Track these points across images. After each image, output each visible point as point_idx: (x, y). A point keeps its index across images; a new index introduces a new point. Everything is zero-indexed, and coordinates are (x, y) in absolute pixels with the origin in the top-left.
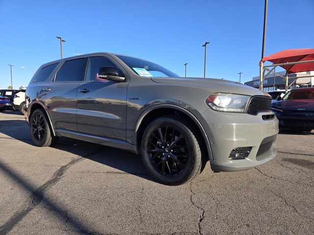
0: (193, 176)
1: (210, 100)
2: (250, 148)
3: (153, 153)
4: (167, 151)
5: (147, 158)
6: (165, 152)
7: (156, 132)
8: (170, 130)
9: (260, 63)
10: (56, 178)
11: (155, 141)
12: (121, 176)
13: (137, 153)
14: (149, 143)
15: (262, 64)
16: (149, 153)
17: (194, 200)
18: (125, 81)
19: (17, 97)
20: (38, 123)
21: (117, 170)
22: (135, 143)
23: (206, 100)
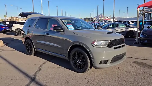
0: (87, 70)
1: (93, 43)
2: (108, 60)
3: (74, 61)
4: (79, 61)
5: (72, 63)
6: (78, 61)
7: (75, 53)
8: (80, 53)
9: (138, 8)
10: (39, 69)
11: (74, 57)
12: (62, 69)
13: (68, 60)
14: (72, 57)
15: (139, 9)
16: (72, 61)
17: (87, 78)
18: (63, 32)
19: (13, 26)
20: (28, 45)
21: (61, 67)
22: (68, 57)
23: (92, 43)
